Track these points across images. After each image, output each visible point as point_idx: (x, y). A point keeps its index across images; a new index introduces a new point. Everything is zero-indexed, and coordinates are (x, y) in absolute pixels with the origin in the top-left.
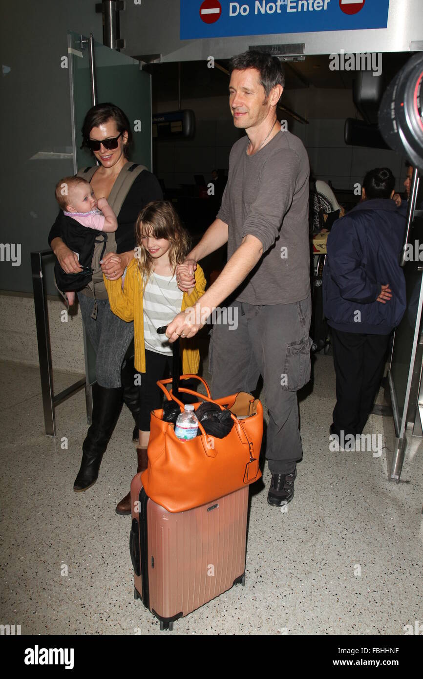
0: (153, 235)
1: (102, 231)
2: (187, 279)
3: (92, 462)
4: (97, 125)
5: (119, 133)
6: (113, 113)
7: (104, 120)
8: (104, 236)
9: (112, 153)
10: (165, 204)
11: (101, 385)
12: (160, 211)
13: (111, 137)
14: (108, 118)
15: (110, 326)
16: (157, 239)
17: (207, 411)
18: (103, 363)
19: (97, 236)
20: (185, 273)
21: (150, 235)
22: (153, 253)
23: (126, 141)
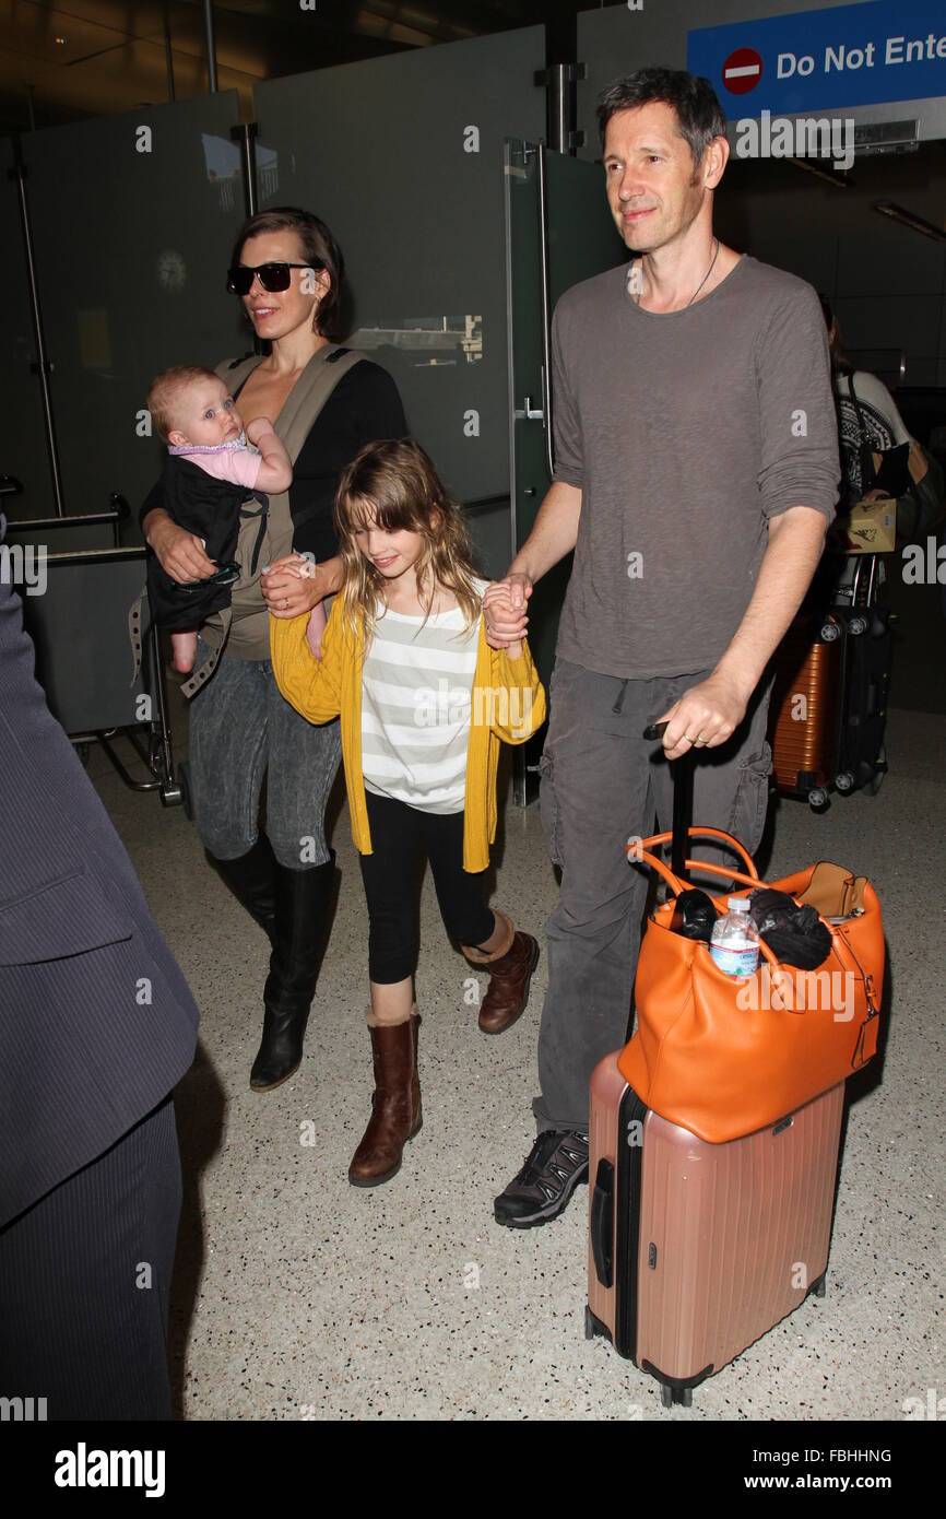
0: (378, 523)
1: (254, 490)
2: (506, 616)
3: (286, 1025)
8: (260, 502)
10: (403, 446)
11: (286, 865)
12: (389, 464)
15: (289, 730)
16: (390, 532)
17: (771, 911)
18: (285, 814)
19: (245, 500)
20: (502, 603)
21: (371, 524)
22: (385, 565)
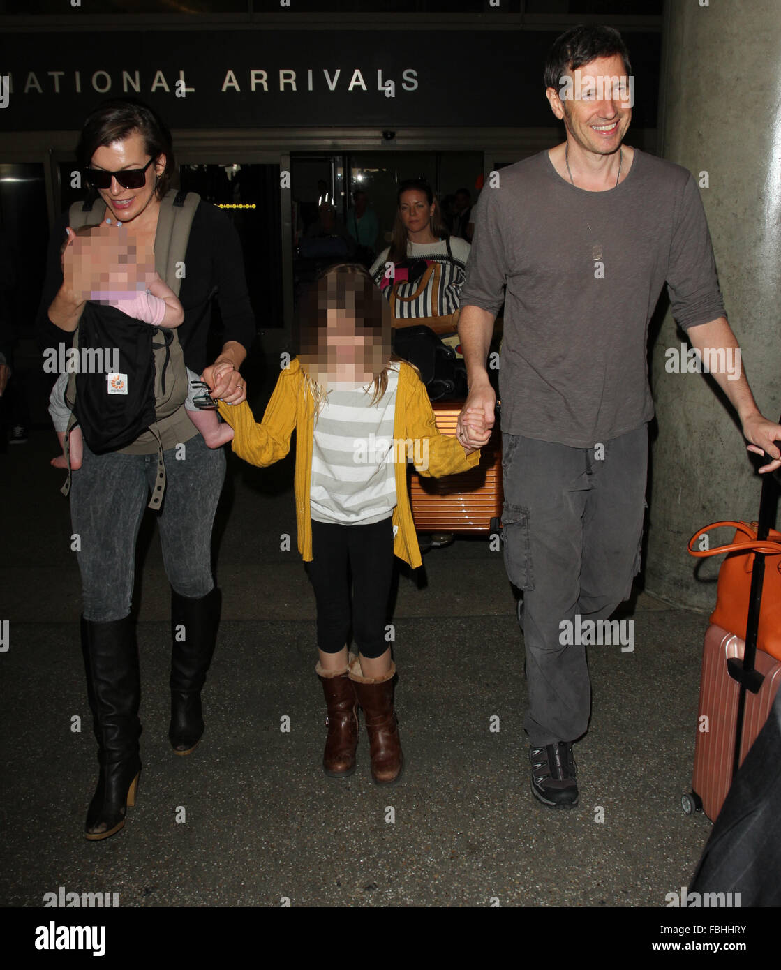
4: (107, 143)
5: (148, 158)
6: (140, 120)
7: (122, 135)
9: (132, 195)
13: (135, 164)
14: (129, 131)
23: (161, 172)
